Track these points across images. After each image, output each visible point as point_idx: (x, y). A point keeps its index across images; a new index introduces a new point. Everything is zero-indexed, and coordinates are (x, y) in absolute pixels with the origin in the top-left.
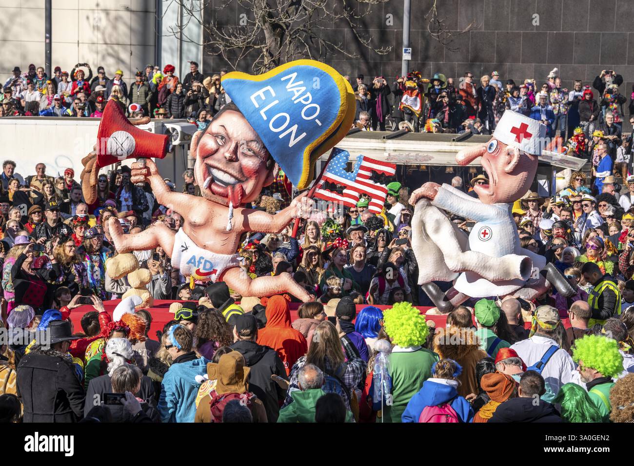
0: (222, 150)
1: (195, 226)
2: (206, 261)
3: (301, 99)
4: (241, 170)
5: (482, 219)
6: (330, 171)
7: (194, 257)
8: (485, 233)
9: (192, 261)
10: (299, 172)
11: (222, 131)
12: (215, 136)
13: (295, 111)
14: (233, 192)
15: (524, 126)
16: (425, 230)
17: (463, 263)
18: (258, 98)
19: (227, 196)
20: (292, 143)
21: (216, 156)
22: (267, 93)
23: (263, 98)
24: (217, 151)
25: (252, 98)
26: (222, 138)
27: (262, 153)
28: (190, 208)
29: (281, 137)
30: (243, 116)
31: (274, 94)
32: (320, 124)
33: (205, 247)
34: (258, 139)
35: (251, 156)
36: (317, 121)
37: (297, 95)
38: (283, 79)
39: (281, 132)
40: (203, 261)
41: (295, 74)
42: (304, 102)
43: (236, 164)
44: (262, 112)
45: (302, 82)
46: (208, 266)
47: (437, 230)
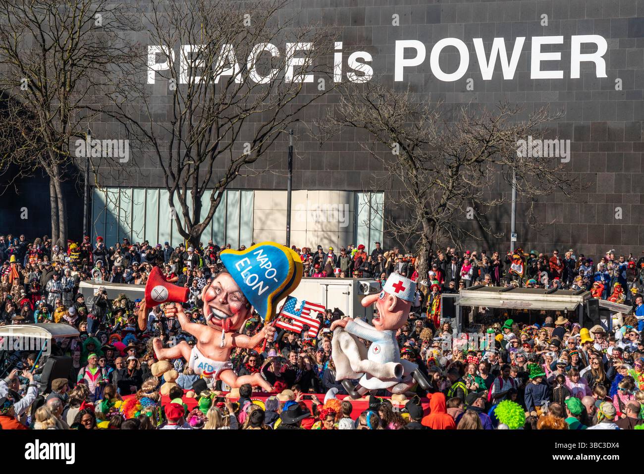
0: (218, 297)
1: (203, 344)
2: (209, 366)
3: (265, 266)
4: (229, 309)
5: (376, 340)
6: (285, 310)
7: (202, 363)
8: (376, 349)
9: (200, 366)
10: (265, 310)
11: (218, 285)
12: (215, 288)
13: (261, 272)
14: (225, 323)
15: (401, 283)
16: (340, 346)
17: (361, 367)
18: (240, 265)
19: (221, 325)
20: (260, 293)
21: (215, 301)
22: (245, 262)
23: (243, 265)
24: (215, 298)
25: (237, 265)
26: (219, 289)
27: (243, 299)
28: (200, 333)
29: (253, 289)
30: (231, 276)
31: (249, 263)
32: (277, 281)
33: (208, 357)
34: (240, 291)
35: (236, 301)
36: (275, 279)
37: (263, 263)
38: (255, 253)
39: (254, 286)
40: (207, 366)
41: (261, 251)
42: (267, 268)
43: (227, 306)
44: (242, 274)
45: (266, 255)
46: (210, 369)
47: (347, 347)
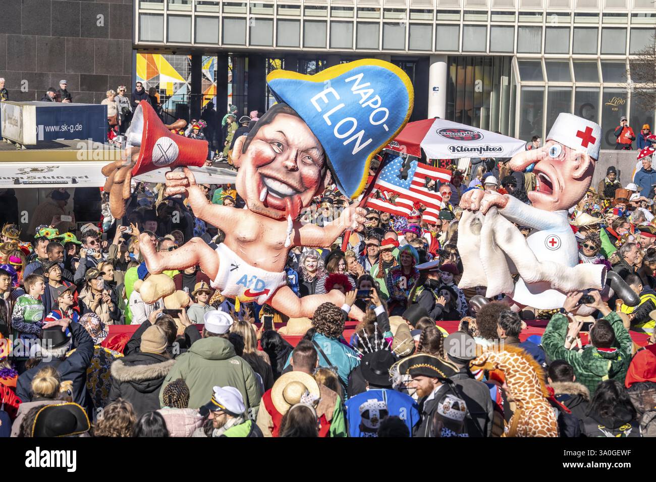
0: (280, 159)
1: (243, 242)
2: (259, 281)
3: (369, 103)
4: (302, 179)
6: (383, 179)
7: (245, 277)
8: (553, 242)
9: (243, 281)
10: (358, 180)
11: (280, 138)
12: (271, 142)
13: (362, 115)
14: (292, 204)
15: (589, 130)
16: (495, 240)
17: (542, 274)
18: (320, 101)
19: (284, 209)
20: (356, 150)
21: (273, 165)
22: (329, 95)
23: (326, 101)
24: (274, 160)
25: (313, 100)
26: (279, 145)
28: (236, 222)
29: (345, 143)
31: (338, 97)
32: (387, 129)
33: (255, 265)
35: (310, 165)
36: (385, 126)
37: (365, 98)
38: (347, 80)
39: (346, 138)
40: (255, 281)
41: (361, 75)
42: (373, 106)
43: (297, 173)
44: (326, 117)
45: (368, 84)
46: (260, 285)
47: (509, 239)
